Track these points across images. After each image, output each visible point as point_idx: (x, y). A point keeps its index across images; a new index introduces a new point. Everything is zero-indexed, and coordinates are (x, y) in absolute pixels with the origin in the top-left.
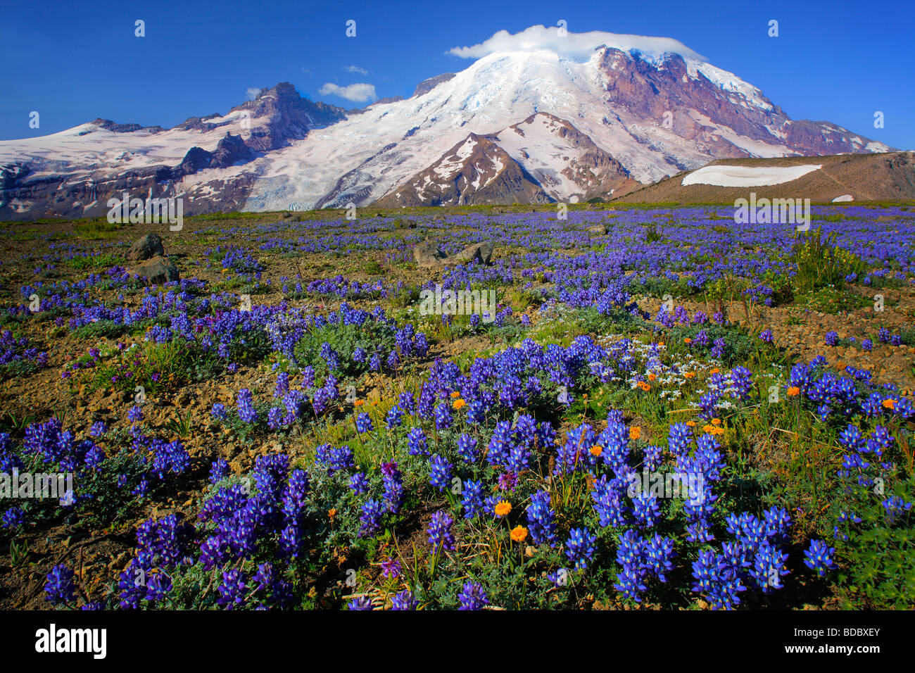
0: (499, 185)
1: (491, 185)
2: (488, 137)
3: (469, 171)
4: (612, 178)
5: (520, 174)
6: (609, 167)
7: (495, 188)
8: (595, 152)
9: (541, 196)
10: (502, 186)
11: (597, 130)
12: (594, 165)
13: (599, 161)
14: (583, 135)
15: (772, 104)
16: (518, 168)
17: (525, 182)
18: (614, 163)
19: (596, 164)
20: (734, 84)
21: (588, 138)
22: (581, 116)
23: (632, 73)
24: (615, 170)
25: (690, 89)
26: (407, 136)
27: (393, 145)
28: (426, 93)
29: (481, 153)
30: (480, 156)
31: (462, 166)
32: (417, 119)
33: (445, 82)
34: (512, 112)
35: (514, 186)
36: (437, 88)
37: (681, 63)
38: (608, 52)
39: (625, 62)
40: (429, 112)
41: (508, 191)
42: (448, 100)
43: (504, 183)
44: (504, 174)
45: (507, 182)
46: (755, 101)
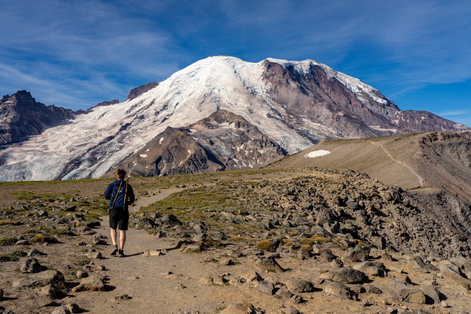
0: (189, 165)
1: (183, 166)
2: (181, 129)
3: (166, 155)
4: (274, 157)
5: (204, 154)
6: (271, 149)
7: (186, 167)
8: (260, 138)
10: (192, 167)
11: (262, 122)
12: (260, 147)
13: (264, 145)
14: (252, 125)
15: (386, 99)
16: (204, 152)
17: (209, 162)
18: (274, 146)
19: (262, 147)
20: (360, 86)
21: (256, 128)
22: (251, 111)
23: (287, 80)
24: (276, 151)
25: (329, 90)
26: (121, 130)
27: (111, 138)
28: (136, 97)
29: (176, 141)
30: (175, 144)
31: (162, 152)
32: (129, 117)
33: (150, 89)
34: (201, 111)
35: (201, 165)
36: (144, 94)
37: (322, 72)
38: (270, 66)
39: (282, 72)
40: (138, 111)
41: (196, 169)
42: (152, 103)
43: (193, 163)
44: (193, 157)
45: (195, 162)
46: (375, 98)
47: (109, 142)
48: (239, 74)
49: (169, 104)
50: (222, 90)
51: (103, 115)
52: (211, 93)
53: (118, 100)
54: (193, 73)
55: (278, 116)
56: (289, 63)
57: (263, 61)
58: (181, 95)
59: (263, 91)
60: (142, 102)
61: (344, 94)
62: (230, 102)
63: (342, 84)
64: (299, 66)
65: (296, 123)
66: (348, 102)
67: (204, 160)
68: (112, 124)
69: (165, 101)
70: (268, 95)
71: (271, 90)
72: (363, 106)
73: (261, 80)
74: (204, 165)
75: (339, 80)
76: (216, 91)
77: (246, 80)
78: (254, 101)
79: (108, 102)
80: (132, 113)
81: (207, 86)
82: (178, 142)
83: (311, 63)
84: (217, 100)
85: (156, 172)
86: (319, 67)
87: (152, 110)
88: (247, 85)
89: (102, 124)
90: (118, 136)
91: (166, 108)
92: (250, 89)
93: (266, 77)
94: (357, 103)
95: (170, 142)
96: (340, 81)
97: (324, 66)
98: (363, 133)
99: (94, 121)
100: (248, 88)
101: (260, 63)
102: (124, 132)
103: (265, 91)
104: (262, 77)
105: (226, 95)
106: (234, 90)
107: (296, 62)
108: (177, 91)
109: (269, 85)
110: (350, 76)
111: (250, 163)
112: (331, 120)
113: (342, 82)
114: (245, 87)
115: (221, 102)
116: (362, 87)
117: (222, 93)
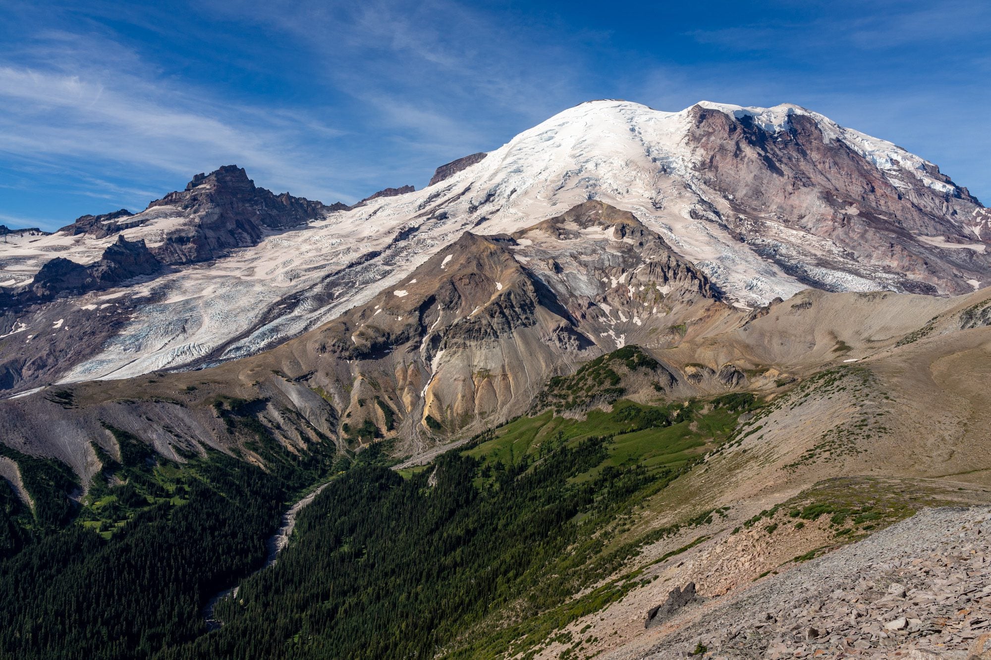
0: (492, 316)
1: (478, 318)
2: (497, 239)
3: (446, 294)
4: (690, 302)
5: (531, 294)
6: (687, 284)
7: (484, 322)
8: (664, 259)
9: (566, 334)
10: (496, 322)
11: (678, 226)
12: (661, 280)
13: (670, 274)
14: (650, 233)
15: (953, 184)
16: (531, 287)
17: (540, 312)
18: (694, 277)
19: (666, 279)
20: (895, 157)
21: (660, 238)
22: (657, 206)
23: (737, 144)
24: (696, 288)
25: (827, 165)
26: (396, 240)
27: (374, 255)
28: (443, 180)
29: (474, 263)
30: (473, 268)
31: (438, 285)
32: (420, 216)
33: (470, 165)
34: (554, 204)
35: (518, 318)
36: (458, 173)
37: (813, 129)
38: (703, 116)
39: (727, 128)
40: (439, 206)
41: (506, 326)
42: (468, 189)
43: (502, 313)
44: (502, 298)
45: (507, 311)
46: (927, 181)
47: (367, 263)
48: (640, 134)
49: (498, 192)
50: (603, 164)
51: (375, 213)
52: (580, 171)
53: (413, 186)
54: (549, 134)
55: (712, 216)
56: (744, 111)
57: (690, 108)
58: (523, 175)
59: (686, 167)
60: (449, 188)
61: (859, 171)
62: (615, 187)
63: (856, 153)
64: (764, 118)
65: (751, 231)
66: (868, 188)
67: (527, 307)
68: (386, 229)
69: (490, 186)
70: (697, 174)
71: (703, 164)
72: (900, 198)
73: (683, 144)
74: (526, 318)
75: (848, 143)
76: (590, 166)
77: (653, 144)
78: (665, 184)
79: (395, 190)
80: (428, 208)
81: (574, 156)
82: (480, 265)
83: (790, 110)
84: (592, 184)
85: (416, 331)
86: (809, 120)
87: (464, 203)
88: (655, 154)
89: (368, 230)
90: (388, 252)
91: (491, 199)
92: (658, 163)
93: (693, 138)
94: (888, 191)
95: (461, 264)
96: (852, 147)
97: (817, 116)
98: (906, 253)
99: (357, 222)
100: (655, 160)
101: (684, 112)
102: (402, 244)
103: (690, 165)
104: (687, 138)
105: (610, 174)
106: (627, 165)
107: (759, 110)
108: (514, 167)
109: (700, 155)
110: (873, 136)
111: (636, 314)
112: (830, 223)
113: (856, 149)
114: (650, 158)
115: (598, 187)
116: (899, 159)
117: (602, 171)
